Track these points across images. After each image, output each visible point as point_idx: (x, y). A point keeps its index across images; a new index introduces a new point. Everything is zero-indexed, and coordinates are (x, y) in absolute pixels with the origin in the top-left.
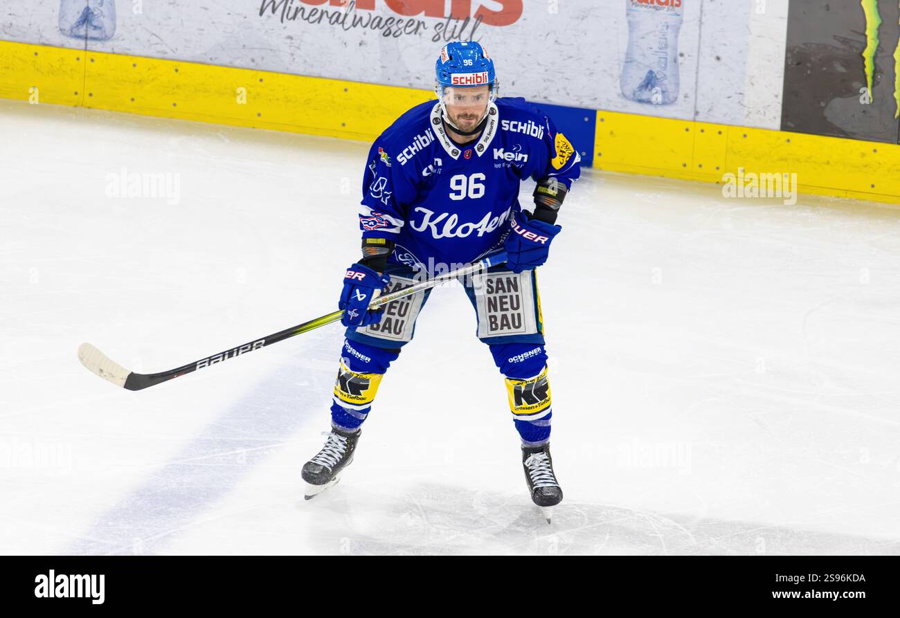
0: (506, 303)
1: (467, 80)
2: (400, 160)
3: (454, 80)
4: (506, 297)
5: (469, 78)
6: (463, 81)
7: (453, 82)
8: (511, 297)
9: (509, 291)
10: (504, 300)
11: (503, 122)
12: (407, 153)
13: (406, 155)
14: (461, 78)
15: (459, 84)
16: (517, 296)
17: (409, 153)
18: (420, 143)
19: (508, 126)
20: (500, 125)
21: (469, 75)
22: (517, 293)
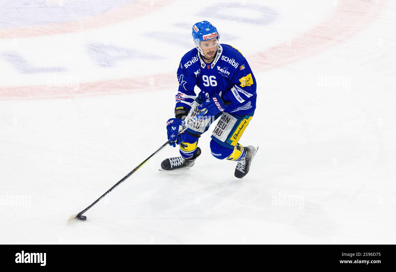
0: (222, 125)
1: (209, 37)
2: (185, 66)
3: (204, 38)
4: (223, 123)
5: (210, 36)
6: (208, 37)
7: (204, 39)
8: (224, 124)
9: (225, 122)
10: (222, 123)
11: (223, 56)
12: (188, 63)
13: (188, 64)
14: (207, 37)
15: (206, 39)
16: (226, 125)
17: (189, 63)
18: (194, 60)
19: (224, 58)
20: (221, 57)
21: (210, 35)
22: (227, 124)
